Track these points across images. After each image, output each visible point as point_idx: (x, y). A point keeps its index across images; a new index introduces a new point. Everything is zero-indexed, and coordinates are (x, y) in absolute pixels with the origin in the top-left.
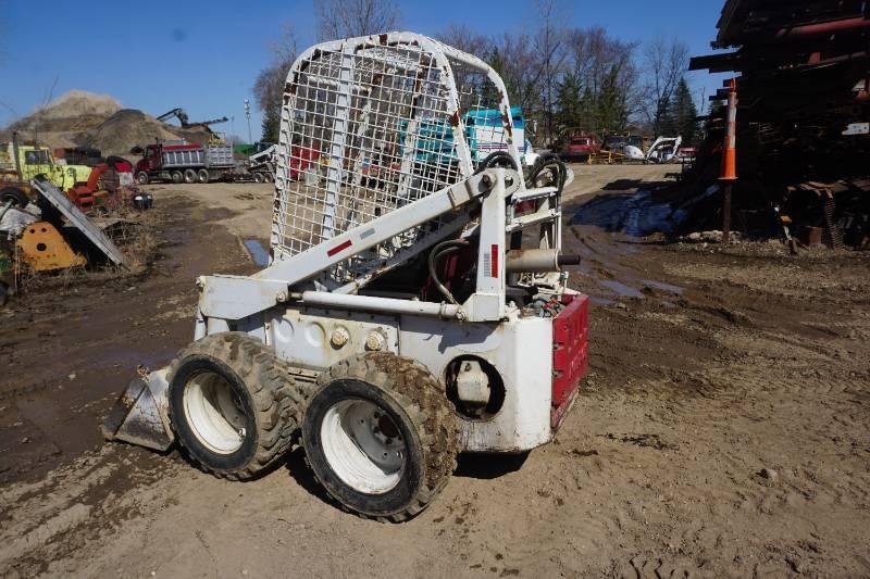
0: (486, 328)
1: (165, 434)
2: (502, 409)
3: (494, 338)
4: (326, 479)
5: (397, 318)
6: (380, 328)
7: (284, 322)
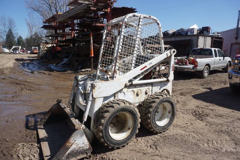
1: (90, 148)
5: (152, 84)
7: (122, 93)
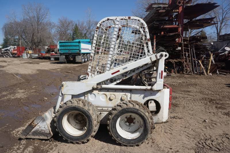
0: (156, 92)
1: (50, 133)
2: (160, 112)
3: (158, 94)
4: (117, 138)
5: (130, 91)
6: (126, 94)
7: (92, 95)
